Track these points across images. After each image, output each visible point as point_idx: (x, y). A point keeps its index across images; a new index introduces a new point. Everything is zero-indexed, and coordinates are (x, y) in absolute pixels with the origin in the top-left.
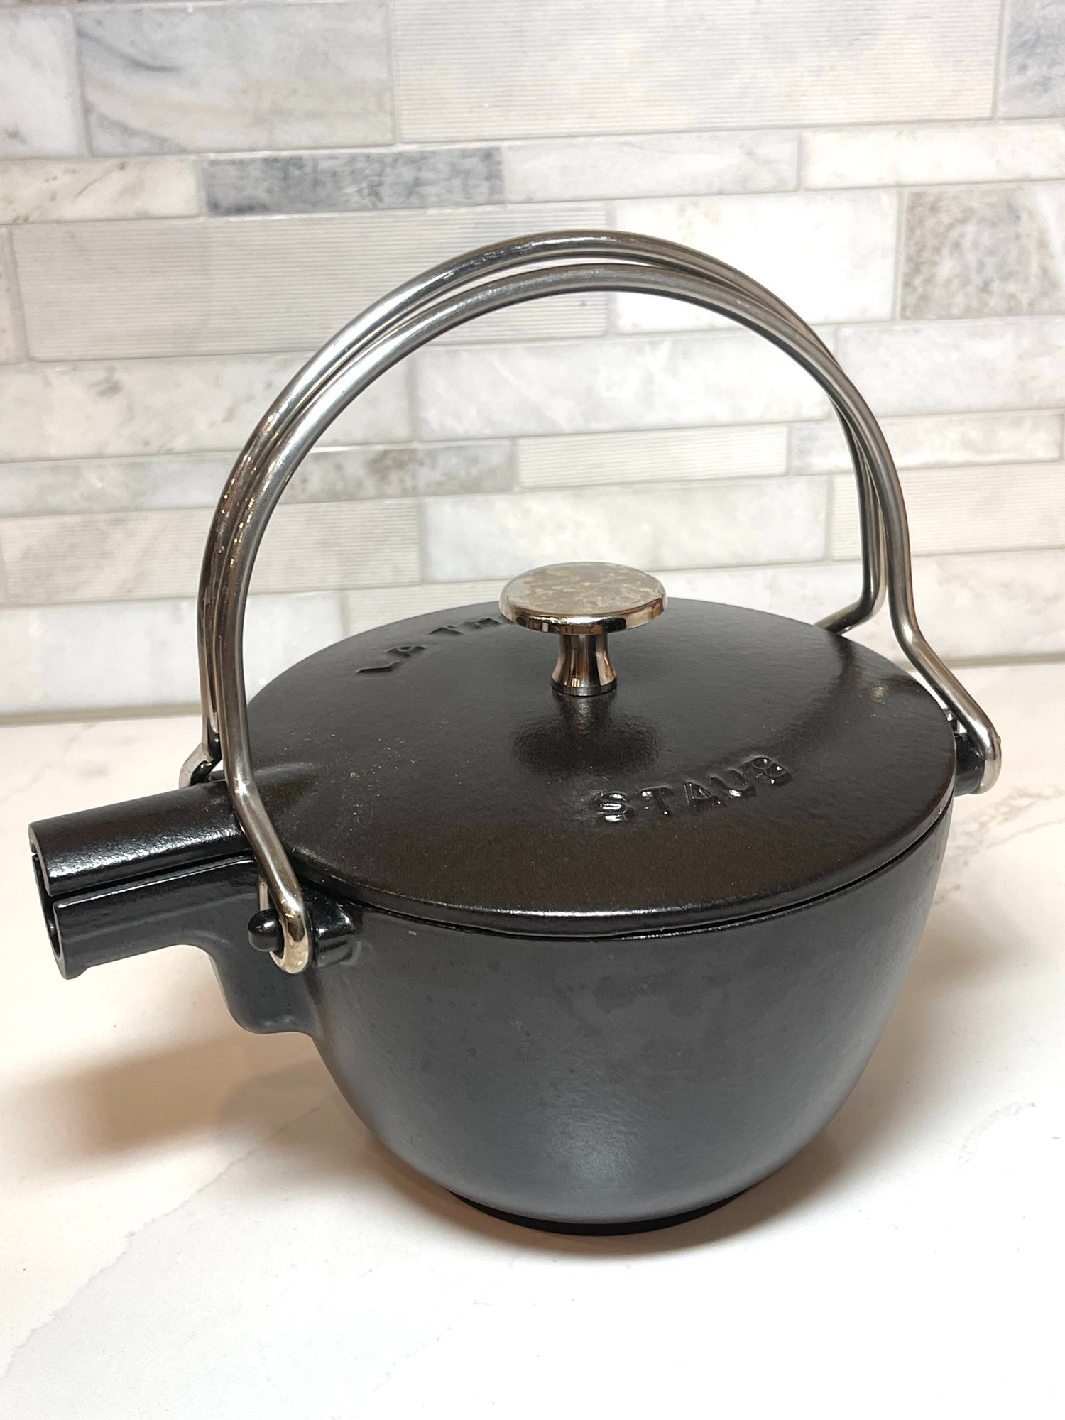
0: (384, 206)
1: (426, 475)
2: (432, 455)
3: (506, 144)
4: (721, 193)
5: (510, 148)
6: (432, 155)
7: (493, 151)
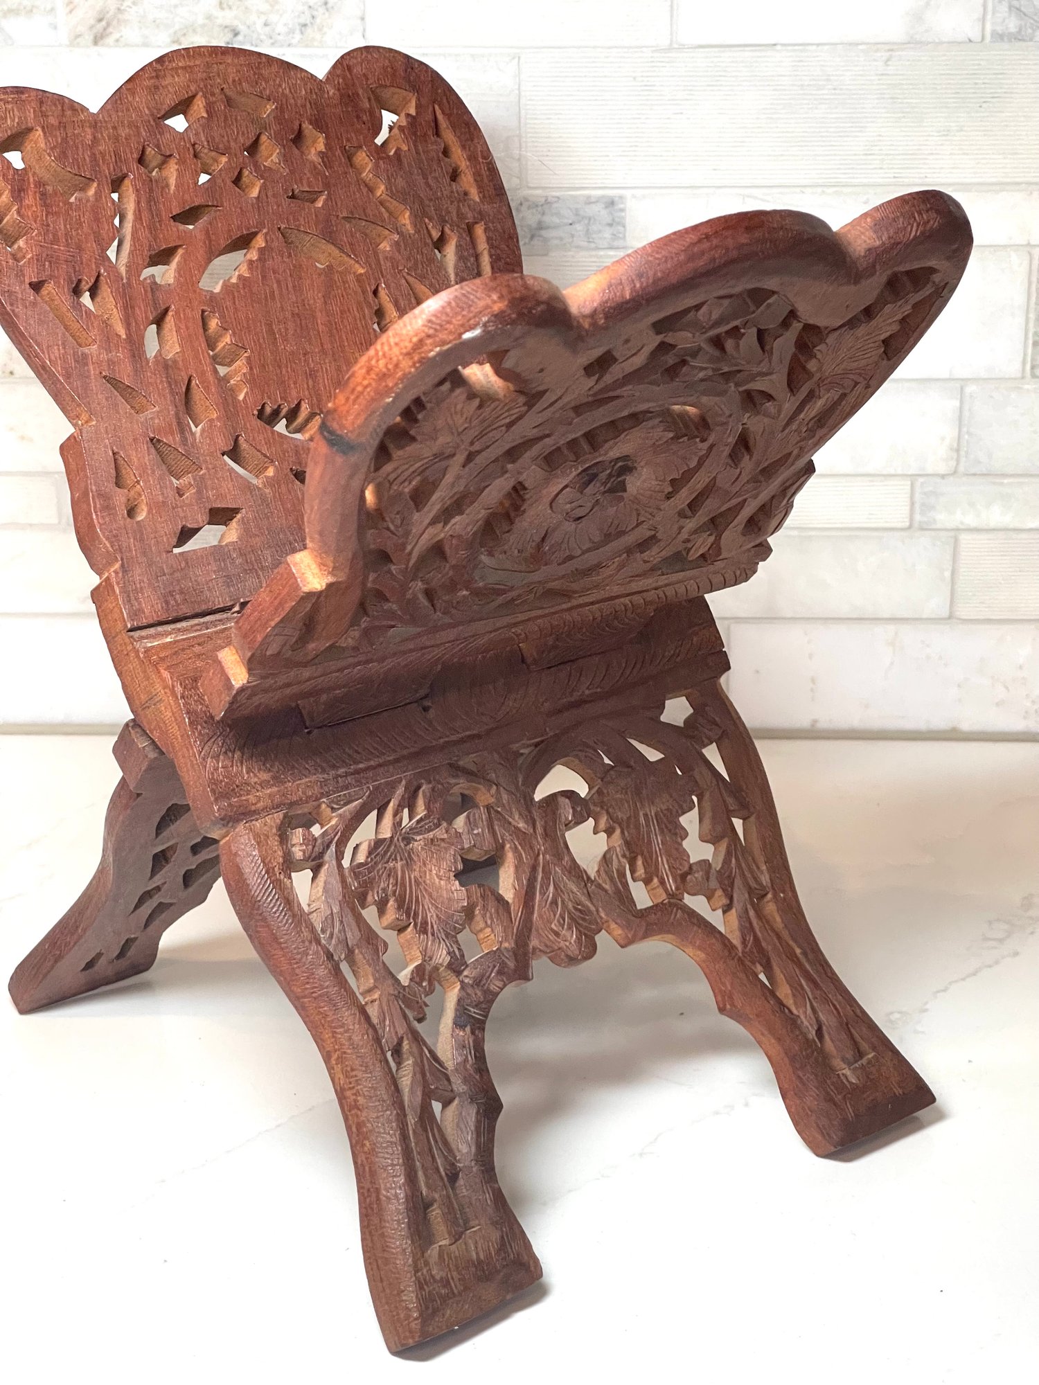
3: (631, 193)
5: (634, 196)
6: (556, 199)
7: (616, 199)
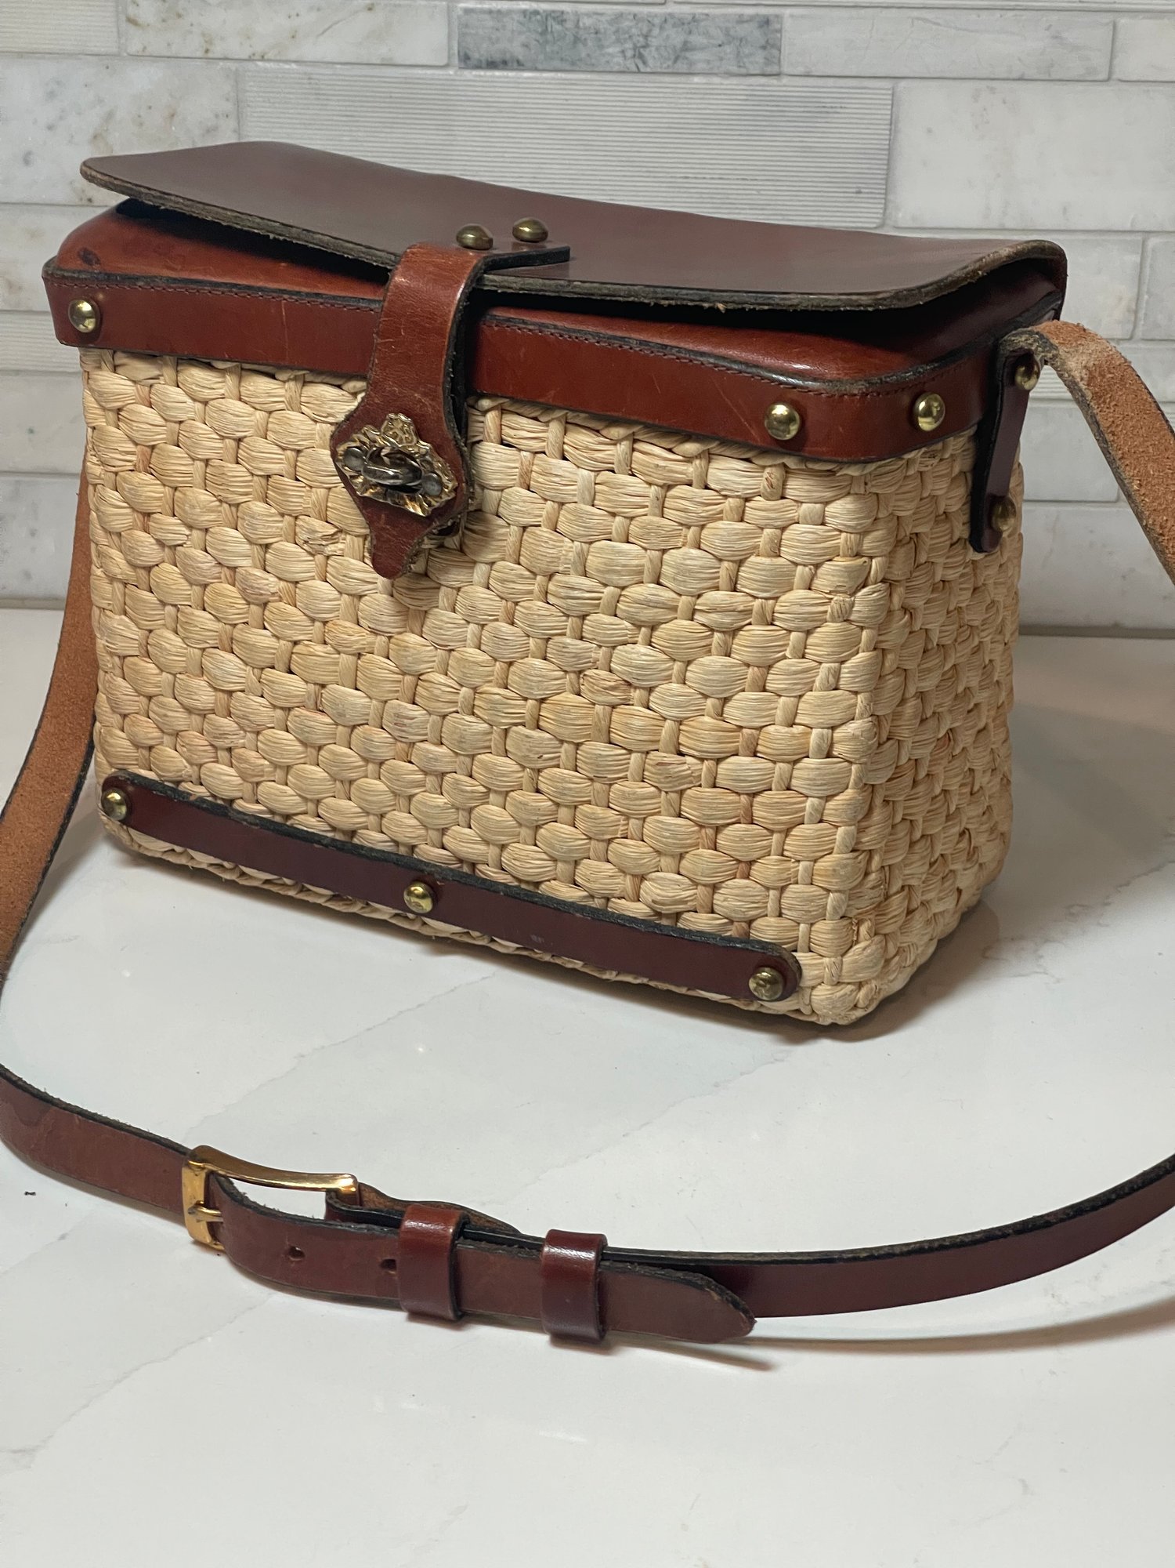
0: (648, 70)
3: (788, 11)
4: (1021, 79)
5: (792, 16)
6: (704, 17)
7: (771, 18)
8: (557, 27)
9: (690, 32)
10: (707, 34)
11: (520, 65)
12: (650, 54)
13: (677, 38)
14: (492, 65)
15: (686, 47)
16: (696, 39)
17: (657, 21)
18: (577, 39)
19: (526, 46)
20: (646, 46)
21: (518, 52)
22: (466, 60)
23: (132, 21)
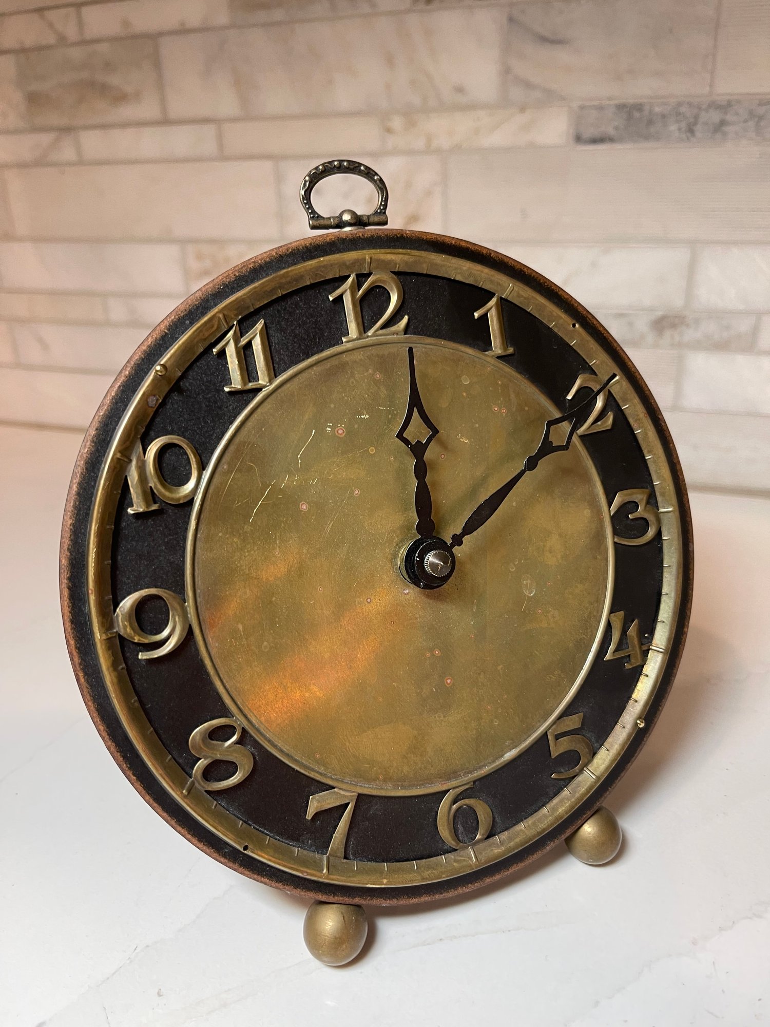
0: (695, 139)
1: (690, 335)
2: (697, 321)
8: (637, 115)
9: (726, 113)
10: (737, 114)
11: (611, 140)
12: (698, 128)
13: (715, 117)
14: (595, 141)
15: (723, 123)
16: (729, 117)
17: (704, 107)
18: (650, 122)
19: (616, 128)
20: (695, 124)
21: (611, 131)
22: (579, 139)
23: (389, 130)
